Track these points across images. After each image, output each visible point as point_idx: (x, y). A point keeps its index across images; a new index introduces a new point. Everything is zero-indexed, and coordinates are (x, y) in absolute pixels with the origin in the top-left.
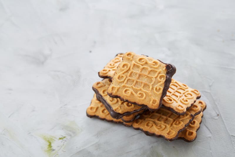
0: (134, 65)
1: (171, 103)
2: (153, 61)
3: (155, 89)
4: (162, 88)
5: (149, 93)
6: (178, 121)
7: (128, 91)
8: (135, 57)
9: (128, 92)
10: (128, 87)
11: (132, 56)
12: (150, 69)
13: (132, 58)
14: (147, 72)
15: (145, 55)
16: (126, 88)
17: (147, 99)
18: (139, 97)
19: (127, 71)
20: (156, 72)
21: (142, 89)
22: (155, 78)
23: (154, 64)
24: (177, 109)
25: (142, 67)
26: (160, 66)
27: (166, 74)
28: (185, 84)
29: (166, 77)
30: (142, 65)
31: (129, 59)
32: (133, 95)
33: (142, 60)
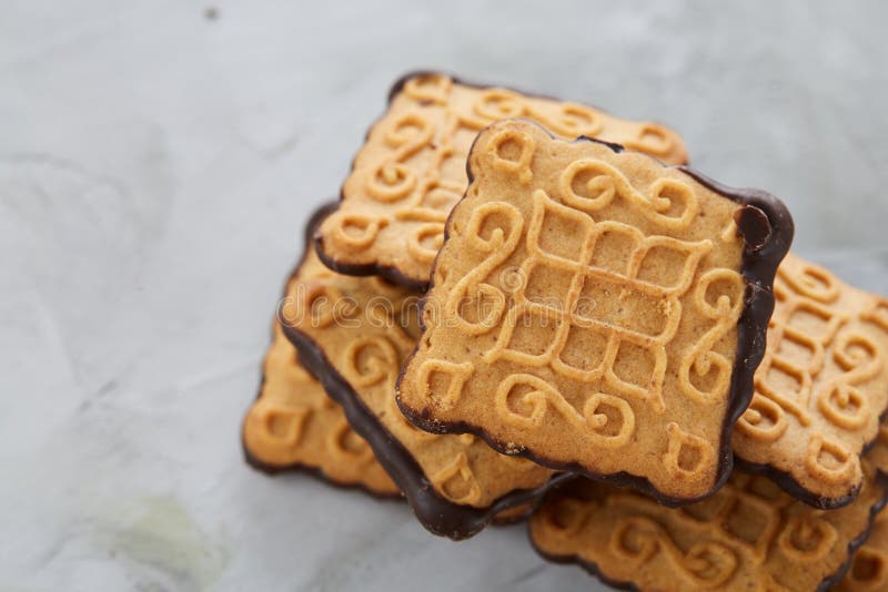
0: (548, 214)
1: (776, 439)
2: (656, 186)
3: (684, 371)
4: (727, 364)
5: (656, 399)
6: (809, 524)
7: (528, 397)
8: (547, 161)
9: (532, 404)
10: (521, 368)
11: (526, 155)
12: (645, 241)
13: (529, 173)
14: (631, 261)
15: (600, 142)
16: (511, 371)
17: (648, 441)
18: (599, 431)
19: (510, 260)
20: (685, 254)
21: (611, 374)
22: (680, 298)
23: (666, 202)
24: (812, 475)
25: (594, 228)
26: (702, 215)
27: (741, 273)
28: (818, 269)
29: (749, 292)
30: (596, 215)
31: (511, 177)
32: (561, 416)
33: (594, 182)
